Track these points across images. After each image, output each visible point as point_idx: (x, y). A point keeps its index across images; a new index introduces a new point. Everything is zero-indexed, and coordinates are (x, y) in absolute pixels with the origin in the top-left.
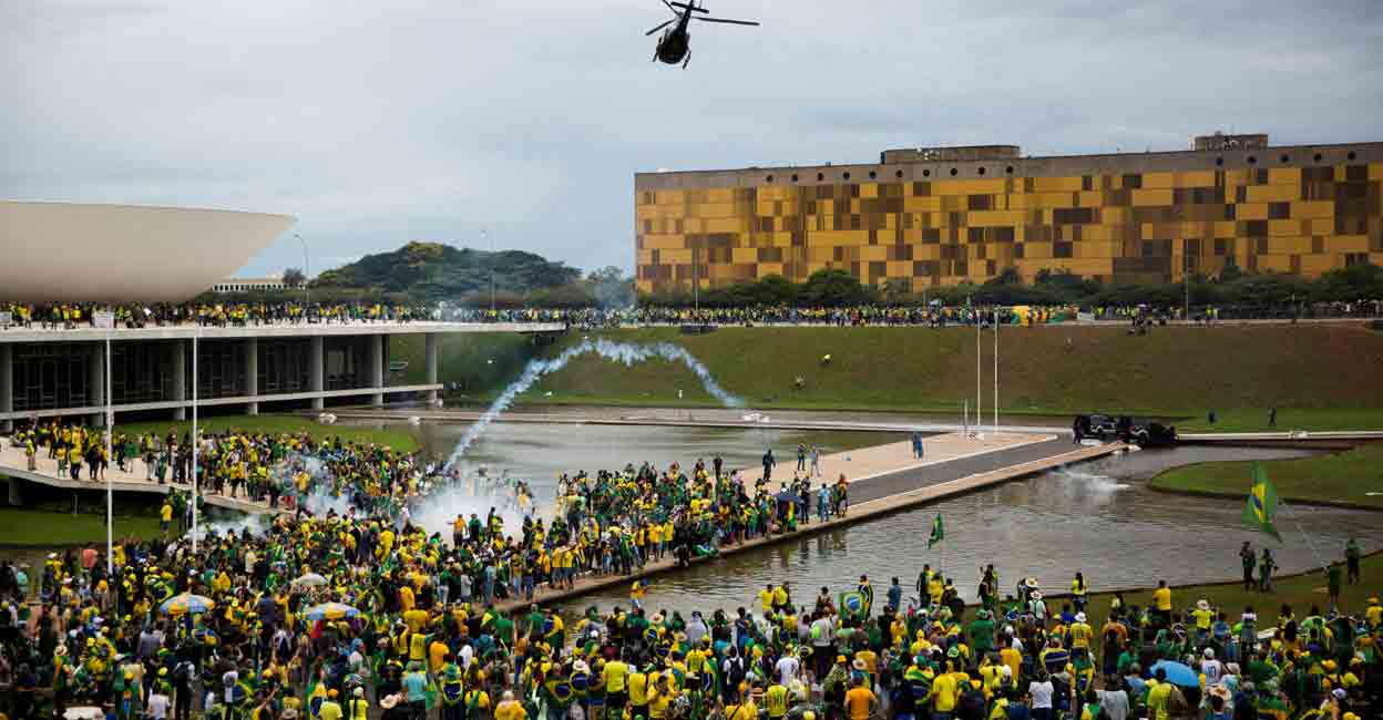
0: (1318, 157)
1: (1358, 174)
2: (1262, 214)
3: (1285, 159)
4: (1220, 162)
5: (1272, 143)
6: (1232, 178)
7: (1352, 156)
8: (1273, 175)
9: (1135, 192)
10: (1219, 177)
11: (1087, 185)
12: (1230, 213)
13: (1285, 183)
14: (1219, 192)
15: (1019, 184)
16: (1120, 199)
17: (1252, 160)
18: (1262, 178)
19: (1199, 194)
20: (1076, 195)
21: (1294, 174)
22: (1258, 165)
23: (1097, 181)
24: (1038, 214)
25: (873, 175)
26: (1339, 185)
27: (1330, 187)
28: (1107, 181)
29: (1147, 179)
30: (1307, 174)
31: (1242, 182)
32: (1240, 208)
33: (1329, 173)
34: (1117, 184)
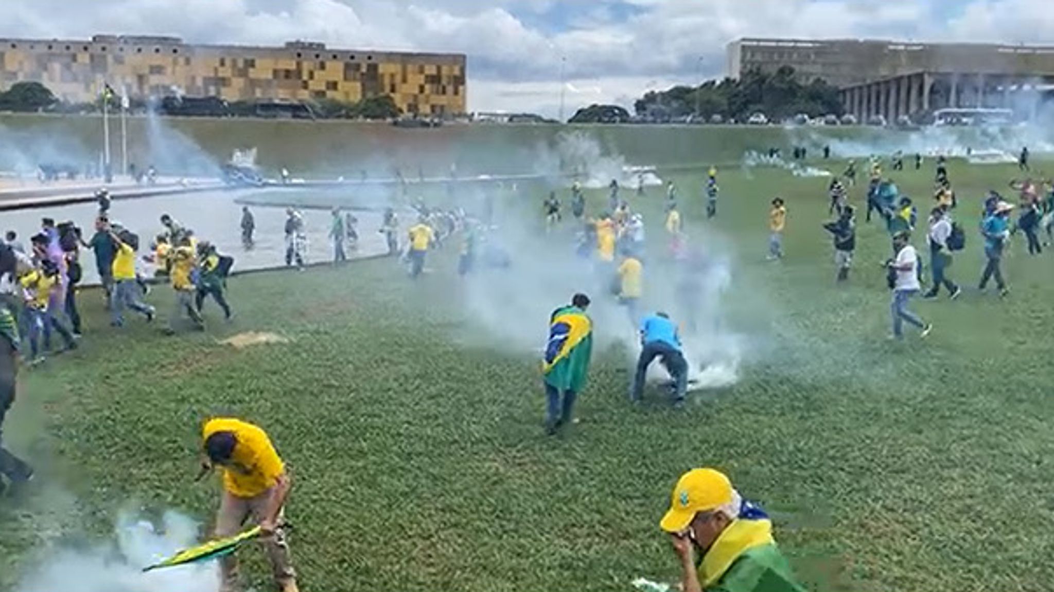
0: (352, 57)
1: (373, 68)
2: (323, 88)
3: (335, 57)
4: (299, 55)
5: (328, 47)
6: (306, 66)
7: (370, 58)
8: (328, 64)
9: (251, 70)
10: (299, 64)
11: (222, 63)
12: (305, 85)
13: (335, 71)
14: (299, 72)
15: (181, 61)
16: (243, 73)
17: (317, 56)
18: (322, 66)
19: (288, 74)
20: (216, 70)
21: (340, 65)
22: (321, 59)
23: (228, 62)
24: (193, 79)
25: (86, 49)
26: (363, 74)
27: (358, 75)
28: (234, 62)
29: (258, 63)
30: (347, 66)
31: (312, 68)
32: (311, 82)
33: (358, 67)
34: (241, 64)
